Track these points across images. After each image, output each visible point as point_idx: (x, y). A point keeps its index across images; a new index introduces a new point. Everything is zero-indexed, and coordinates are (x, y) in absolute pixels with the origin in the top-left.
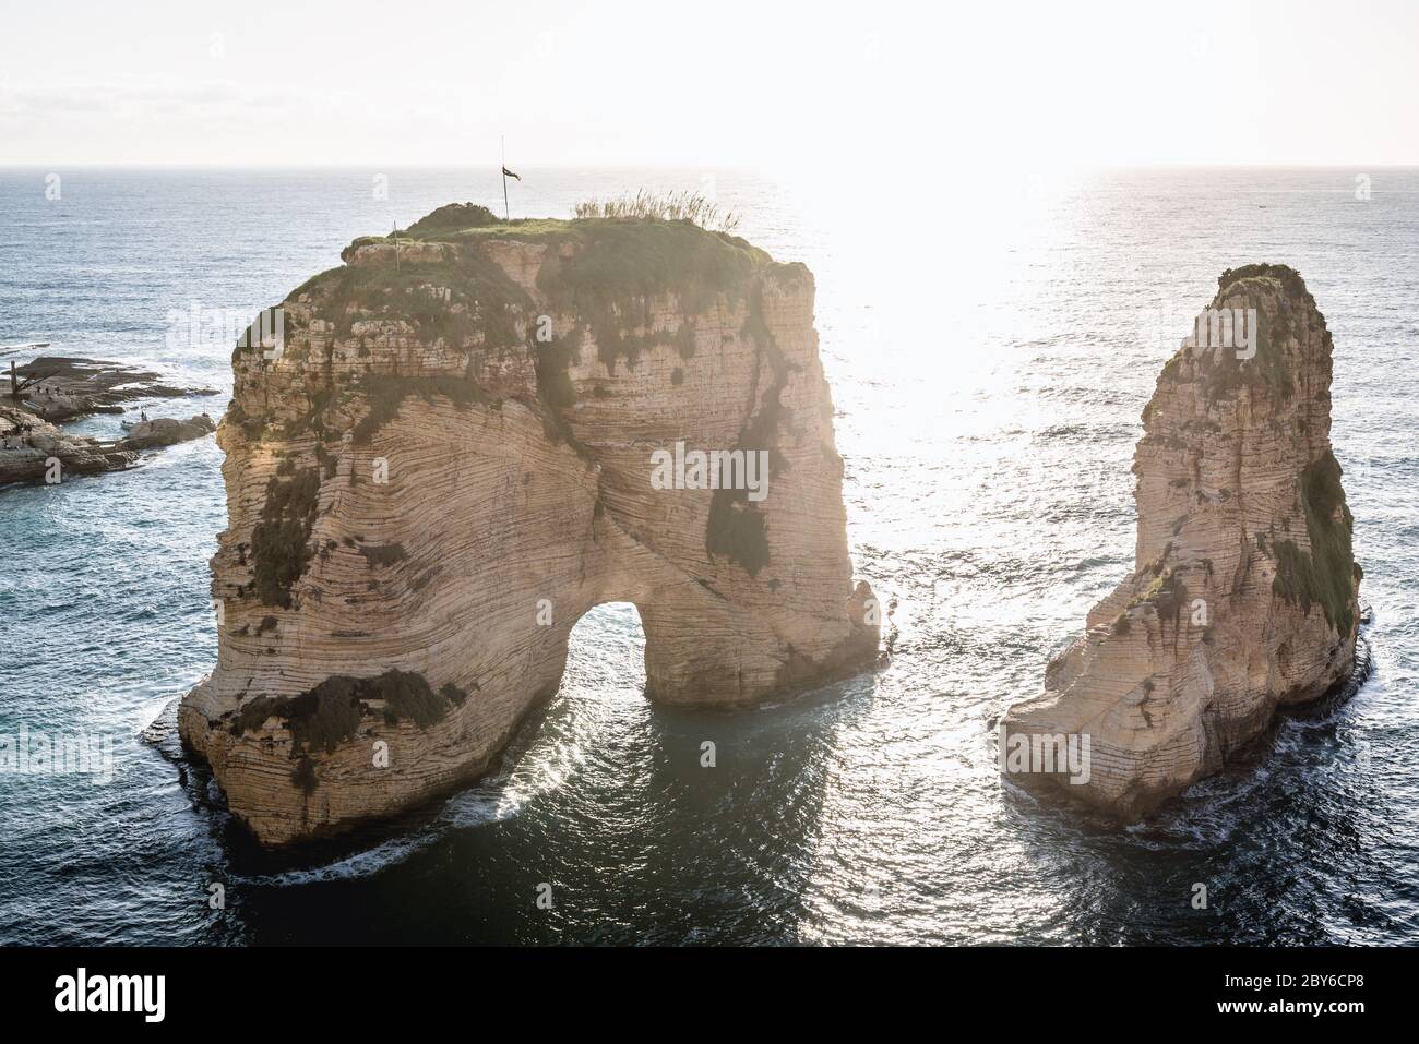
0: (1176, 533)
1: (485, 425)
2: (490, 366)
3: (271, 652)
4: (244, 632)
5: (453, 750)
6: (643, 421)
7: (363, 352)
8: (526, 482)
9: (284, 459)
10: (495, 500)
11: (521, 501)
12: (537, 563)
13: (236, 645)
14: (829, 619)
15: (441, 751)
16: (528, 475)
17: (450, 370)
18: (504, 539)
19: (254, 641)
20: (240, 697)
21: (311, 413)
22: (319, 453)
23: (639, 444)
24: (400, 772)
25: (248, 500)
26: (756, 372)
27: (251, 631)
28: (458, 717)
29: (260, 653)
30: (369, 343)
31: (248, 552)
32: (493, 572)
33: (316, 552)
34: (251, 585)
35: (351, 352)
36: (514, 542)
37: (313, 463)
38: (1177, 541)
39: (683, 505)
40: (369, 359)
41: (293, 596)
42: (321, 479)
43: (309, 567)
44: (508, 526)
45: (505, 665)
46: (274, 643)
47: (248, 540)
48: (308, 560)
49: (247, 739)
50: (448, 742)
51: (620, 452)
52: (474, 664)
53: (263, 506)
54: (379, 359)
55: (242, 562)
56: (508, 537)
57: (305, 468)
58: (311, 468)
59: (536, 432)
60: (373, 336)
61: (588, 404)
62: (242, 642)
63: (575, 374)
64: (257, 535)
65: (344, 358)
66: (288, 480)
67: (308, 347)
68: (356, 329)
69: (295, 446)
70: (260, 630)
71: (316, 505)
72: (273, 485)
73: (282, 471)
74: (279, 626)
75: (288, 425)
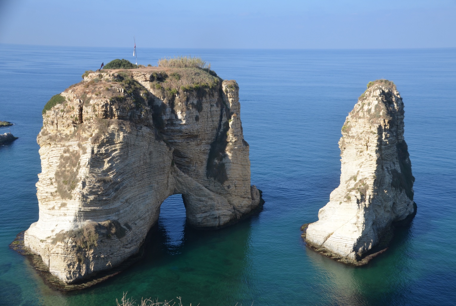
0: (360, 168)
1: (137, 135)
2: (138, 115)
3: (65, 215)
4: (53, 208)
5: (129, 245)
6: (186, 133)
7: (94, 110)
8: (150, 154)
9: (66, 148)
10: (140, 161)
11: (148, 161)
12: (154, 182)
13: (51, 213)
14: (245, 198)
15: (125, 246)
16: (150, 152)
17: (125, 116)
18: (143, 173)
19: (57, 211)
20: (53, 231)
21: (75, 131)
22: (79, 145)
23: (186, 141)
24: (112, 254)
25: (52, 162)
26: (221, 117)
27: (56, 208)
28: (129, 234)
29: (60, 215)
30: (96, 107)
31: (54, 180)
32: (140, 185)
34: (56, 192)
35: (91, 110)
36: (146, 174)
37: (77, 148)
38: (361, 170)
39: (199, 161)
40: (97, 113)
41: (72, 195)
42: (81, 154)
43: (78, 185)
44: (144, 169)
45: (144, 216)
46: (66, 212)
47: (53, 176)
48: (77, 182)
49: (59, 245)
50: (127, 243)
51: (179, 144)
52: (134, 216)
53: (58, 164)
55: (52, 184)
56: (144, 173)
57: (74, 151)
58: (77, 151)
59: (152, 137)
61: (169, 128)
62: (52, 212)
63: (165, 118)
64: (57, 174)
65: (87, 113)
66: (67, 155)
67: (73, 108)
68: (92, 102)
69: (70, 143)
70: (60, 207)
71: (79, 164)
72: (62, 157)
73: (65, 152)
74: (68, 206)
75: (67, 136)
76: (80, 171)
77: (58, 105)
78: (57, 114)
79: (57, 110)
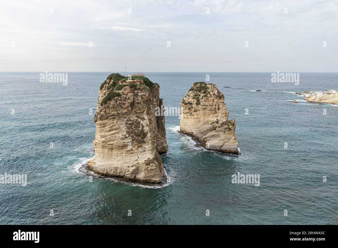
0: (217, 118)
3: (145, 151)
7: (142, 98)
9: (128, 119)
19: (136, 150)
22: (138, 117)
25: (120, 127)
27: (134, 149)
30: (144, 97)
33: (148, 132)
34: (132, 141)
35: (140, 98)
38: (218, 118)
40: (144, 99)
41: (145, 141)
42: (140, 121)
46: (144, 149)
47: (124, 134)
48: (146, 134)
53: (126, 127)
54: (146, 99)
55: (127, 137)
57: (134, 120)
58: (136, 119)
60: (145, 96)
62: (131, 152)
64: (128, 132)
65: (138, 100)
66: (130, 122)
67: (129, 98)
68: (140, 94)
69: (130, 116)
70: (138, 148)
71: (142, 125)
72: (126, 123)
73: (128, 121)
74: (144, 146)
75: (126, 113)
76: (145, 128)
77: (116, 98)
78: (116, 102)
79: (115, 100)
